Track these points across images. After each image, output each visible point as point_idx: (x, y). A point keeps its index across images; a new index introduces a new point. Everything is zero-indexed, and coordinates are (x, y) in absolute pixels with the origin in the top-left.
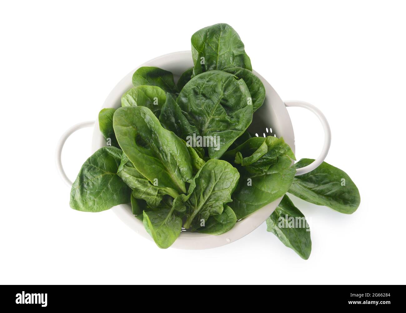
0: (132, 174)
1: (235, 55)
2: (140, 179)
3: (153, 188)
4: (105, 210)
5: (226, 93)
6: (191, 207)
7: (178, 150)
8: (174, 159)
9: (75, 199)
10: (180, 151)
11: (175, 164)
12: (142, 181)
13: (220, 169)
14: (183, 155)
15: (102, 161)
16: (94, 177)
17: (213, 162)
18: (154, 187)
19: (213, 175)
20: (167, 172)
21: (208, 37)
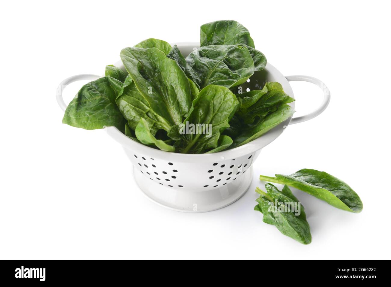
0: (130, 103)
1: (240, 36)
2: (137, 109)
3: (149, 120)
4: (97, 129)
5: (230, 56)
6: (186, 142)
7: (180, 80)
8: (174, 91)
9: (69, 115)
10: (181, 80)
11: (175, 96)
12: (140, 111)
13: (220, 99)
14: (184, 85)
15: (103, 86)
16: (93, 98)
17: (213, 88)
18: (151, 119)
19: (211, 108)
20: (165, 105)
21: (216, 29)
